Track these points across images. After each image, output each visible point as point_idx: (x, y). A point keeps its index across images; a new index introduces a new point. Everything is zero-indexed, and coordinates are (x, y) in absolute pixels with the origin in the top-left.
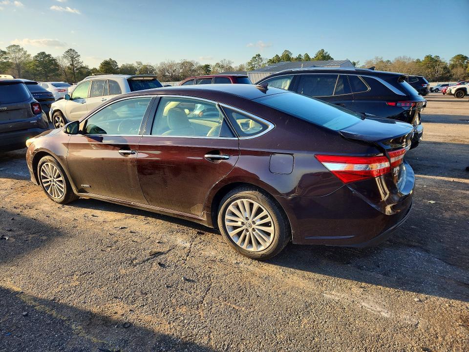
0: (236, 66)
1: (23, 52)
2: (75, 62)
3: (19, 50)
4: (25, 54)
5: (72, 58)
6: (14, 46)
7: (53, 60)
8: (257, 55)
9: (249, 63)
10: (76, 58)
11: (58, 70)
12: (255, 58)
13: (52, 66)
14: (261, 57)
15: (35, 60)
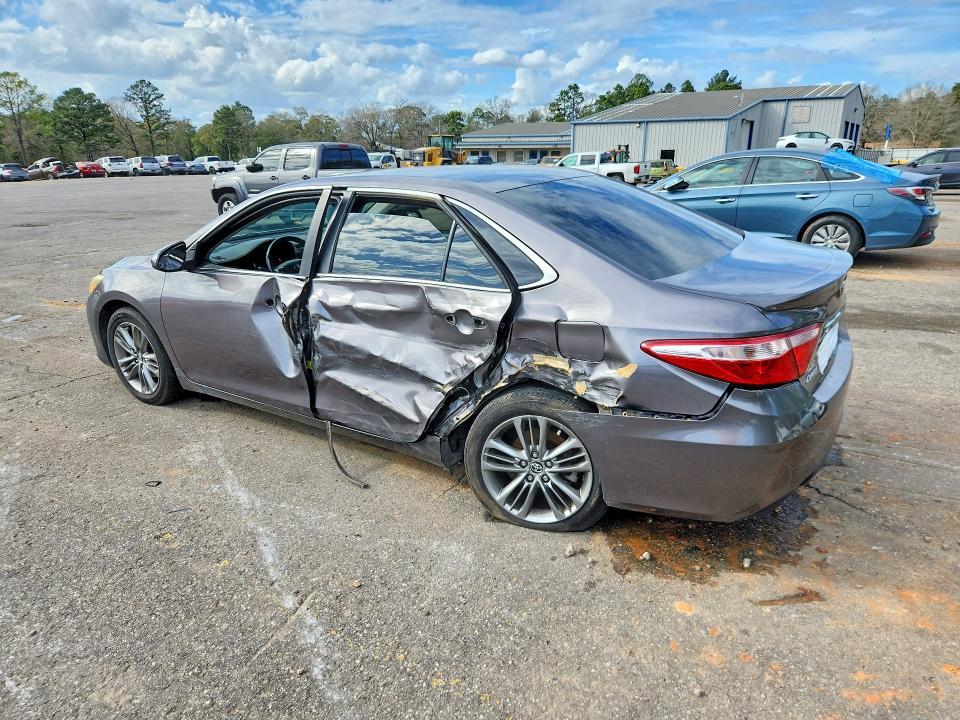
0: (520, 113)
1: (27, 89)
2: (153, 111)
3: (20, 84)
5: (146, 102)
6: (8, 74)
7: (101, 107)
8: (571, 88)
9: (552, 105)
10: (155, 102)
11: (112, 130)
12: (567, 93)
13: (99, 120)
14: (580, 91)
15: (58, 108)
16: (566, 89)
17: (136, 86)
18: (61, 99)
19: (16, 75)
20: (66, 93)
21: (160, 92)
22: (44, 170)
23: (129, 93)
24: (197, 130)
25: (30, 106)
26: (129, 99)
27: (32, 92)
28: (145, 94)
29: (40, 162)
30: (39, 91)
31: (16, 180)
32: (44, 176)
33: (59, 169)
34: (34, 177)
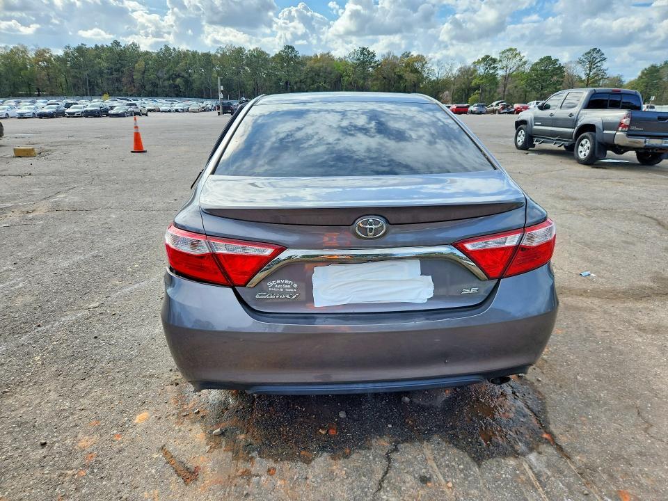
1: (518, 58)
2: (595, 70)
3: (515, 55)
5: (592, 63)
7: (561, 68)
10: (599, 64)
11: (561, 84)
13: (555, 78)
15: (533, 69)
17: (589, 53)
18: (536, 64)
19: (515, 49)
20: (541, 60)
21: (605, 56)
22: (495, 108)
23: (582, 58)
24: (625, 83)
25: (518, 68)
26: (581, 62)
27: (521, 60)
28: (594, 58)
29: (494, 104)
30: (525, 59)
31: (478, 114)
32: (494, 112)
33: (503, 108)
34: (488, 112)
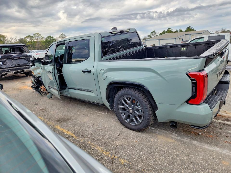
4: (41, 37)
5: (63, 38)
6: (37, 33)
7: (55, 39)
8: (153, 31)
9: (149, 35)
12: (152, 33)
14: (155, 32)
15: (46, 40)
16: (152, 32)
17: (61, 35)
20: (48, 37)
25: (41, 40)
26: (60, 37)
28: (63, 36)
30: (43, 36)
